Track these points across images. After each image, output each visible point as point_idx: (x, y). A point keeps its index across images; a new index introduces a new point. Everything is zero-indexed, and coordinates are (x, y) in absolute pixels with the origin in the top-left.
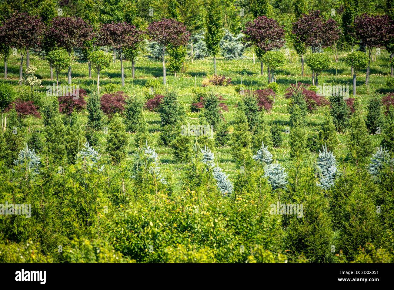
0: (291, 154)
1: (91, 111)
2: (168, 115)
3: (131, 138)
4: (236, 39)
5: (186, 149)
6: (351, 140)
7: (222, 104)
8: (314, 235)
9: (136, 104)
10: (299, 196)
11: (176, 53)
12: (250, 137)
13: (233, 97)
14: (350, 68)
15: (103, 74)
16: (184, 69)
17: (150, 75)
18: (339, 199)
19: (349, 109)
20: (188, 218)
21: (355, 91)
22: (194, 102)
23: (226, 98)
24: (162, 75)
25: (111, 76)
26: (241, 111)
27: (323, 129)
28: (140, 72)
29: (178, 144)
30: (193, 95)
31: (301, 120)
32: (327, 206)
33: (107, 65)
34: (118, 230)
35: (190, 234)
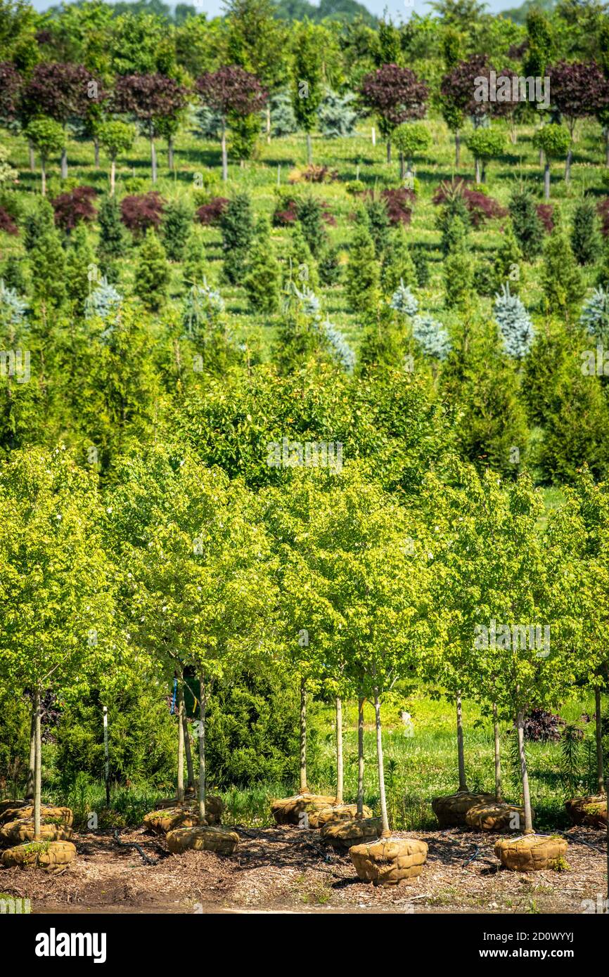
0: (447, 300)
1: (104, 225)
2: (234, 232)
3: (176, 271)
4: (342, 102)
5: (270, 291)
6: (548, 276)
7: (326, 214)
8: (501, 436)
9: (182, 213)
10: (477, 371)
11: (244, 126)
12: (377, 271)
13: (342, 202)
14: (536, 153)
15: (119, 161)
16: (256, 154)
17: (199, 163)
18: (538, 375)
19: (541, 223)
20: (311, 409)
21: (548, 193)
22: (277, 211)
23: (332, 203)
24: (221, 164)
25: (132, 164)
26: (362, 227)
27: (502, 257)
28: (181, 158)
29: (256, 283)
30: (274, 198)
31: (464, 241)
32: (518, 387)
33: (128, 147)
34: (193, 428)
35: (313, 435)
